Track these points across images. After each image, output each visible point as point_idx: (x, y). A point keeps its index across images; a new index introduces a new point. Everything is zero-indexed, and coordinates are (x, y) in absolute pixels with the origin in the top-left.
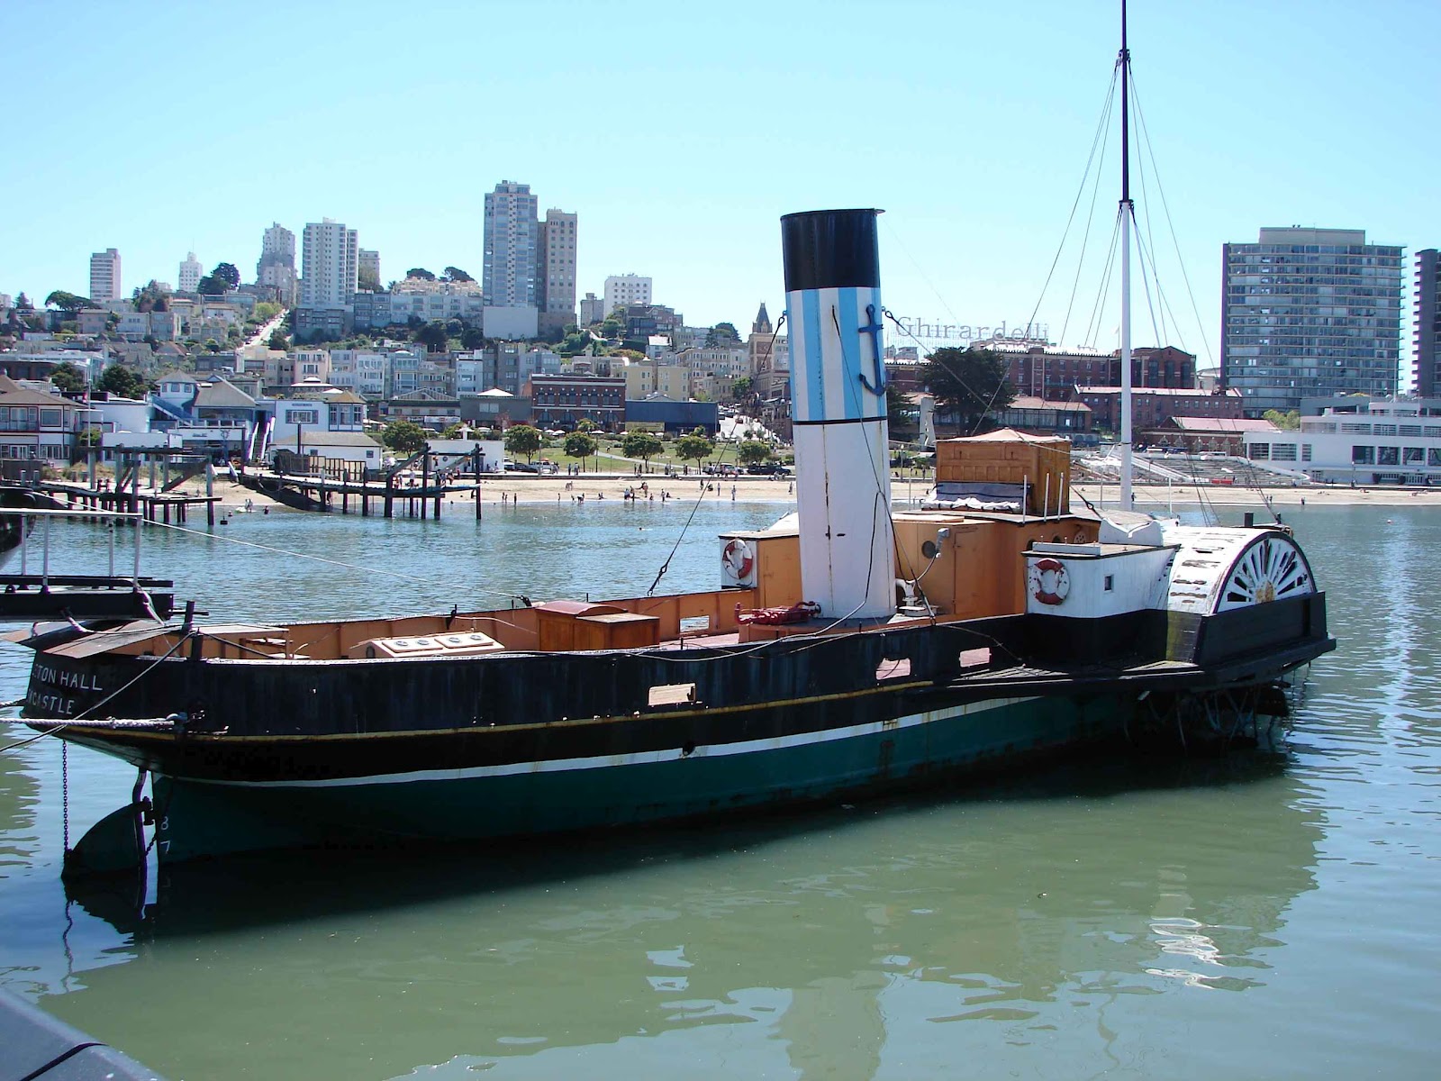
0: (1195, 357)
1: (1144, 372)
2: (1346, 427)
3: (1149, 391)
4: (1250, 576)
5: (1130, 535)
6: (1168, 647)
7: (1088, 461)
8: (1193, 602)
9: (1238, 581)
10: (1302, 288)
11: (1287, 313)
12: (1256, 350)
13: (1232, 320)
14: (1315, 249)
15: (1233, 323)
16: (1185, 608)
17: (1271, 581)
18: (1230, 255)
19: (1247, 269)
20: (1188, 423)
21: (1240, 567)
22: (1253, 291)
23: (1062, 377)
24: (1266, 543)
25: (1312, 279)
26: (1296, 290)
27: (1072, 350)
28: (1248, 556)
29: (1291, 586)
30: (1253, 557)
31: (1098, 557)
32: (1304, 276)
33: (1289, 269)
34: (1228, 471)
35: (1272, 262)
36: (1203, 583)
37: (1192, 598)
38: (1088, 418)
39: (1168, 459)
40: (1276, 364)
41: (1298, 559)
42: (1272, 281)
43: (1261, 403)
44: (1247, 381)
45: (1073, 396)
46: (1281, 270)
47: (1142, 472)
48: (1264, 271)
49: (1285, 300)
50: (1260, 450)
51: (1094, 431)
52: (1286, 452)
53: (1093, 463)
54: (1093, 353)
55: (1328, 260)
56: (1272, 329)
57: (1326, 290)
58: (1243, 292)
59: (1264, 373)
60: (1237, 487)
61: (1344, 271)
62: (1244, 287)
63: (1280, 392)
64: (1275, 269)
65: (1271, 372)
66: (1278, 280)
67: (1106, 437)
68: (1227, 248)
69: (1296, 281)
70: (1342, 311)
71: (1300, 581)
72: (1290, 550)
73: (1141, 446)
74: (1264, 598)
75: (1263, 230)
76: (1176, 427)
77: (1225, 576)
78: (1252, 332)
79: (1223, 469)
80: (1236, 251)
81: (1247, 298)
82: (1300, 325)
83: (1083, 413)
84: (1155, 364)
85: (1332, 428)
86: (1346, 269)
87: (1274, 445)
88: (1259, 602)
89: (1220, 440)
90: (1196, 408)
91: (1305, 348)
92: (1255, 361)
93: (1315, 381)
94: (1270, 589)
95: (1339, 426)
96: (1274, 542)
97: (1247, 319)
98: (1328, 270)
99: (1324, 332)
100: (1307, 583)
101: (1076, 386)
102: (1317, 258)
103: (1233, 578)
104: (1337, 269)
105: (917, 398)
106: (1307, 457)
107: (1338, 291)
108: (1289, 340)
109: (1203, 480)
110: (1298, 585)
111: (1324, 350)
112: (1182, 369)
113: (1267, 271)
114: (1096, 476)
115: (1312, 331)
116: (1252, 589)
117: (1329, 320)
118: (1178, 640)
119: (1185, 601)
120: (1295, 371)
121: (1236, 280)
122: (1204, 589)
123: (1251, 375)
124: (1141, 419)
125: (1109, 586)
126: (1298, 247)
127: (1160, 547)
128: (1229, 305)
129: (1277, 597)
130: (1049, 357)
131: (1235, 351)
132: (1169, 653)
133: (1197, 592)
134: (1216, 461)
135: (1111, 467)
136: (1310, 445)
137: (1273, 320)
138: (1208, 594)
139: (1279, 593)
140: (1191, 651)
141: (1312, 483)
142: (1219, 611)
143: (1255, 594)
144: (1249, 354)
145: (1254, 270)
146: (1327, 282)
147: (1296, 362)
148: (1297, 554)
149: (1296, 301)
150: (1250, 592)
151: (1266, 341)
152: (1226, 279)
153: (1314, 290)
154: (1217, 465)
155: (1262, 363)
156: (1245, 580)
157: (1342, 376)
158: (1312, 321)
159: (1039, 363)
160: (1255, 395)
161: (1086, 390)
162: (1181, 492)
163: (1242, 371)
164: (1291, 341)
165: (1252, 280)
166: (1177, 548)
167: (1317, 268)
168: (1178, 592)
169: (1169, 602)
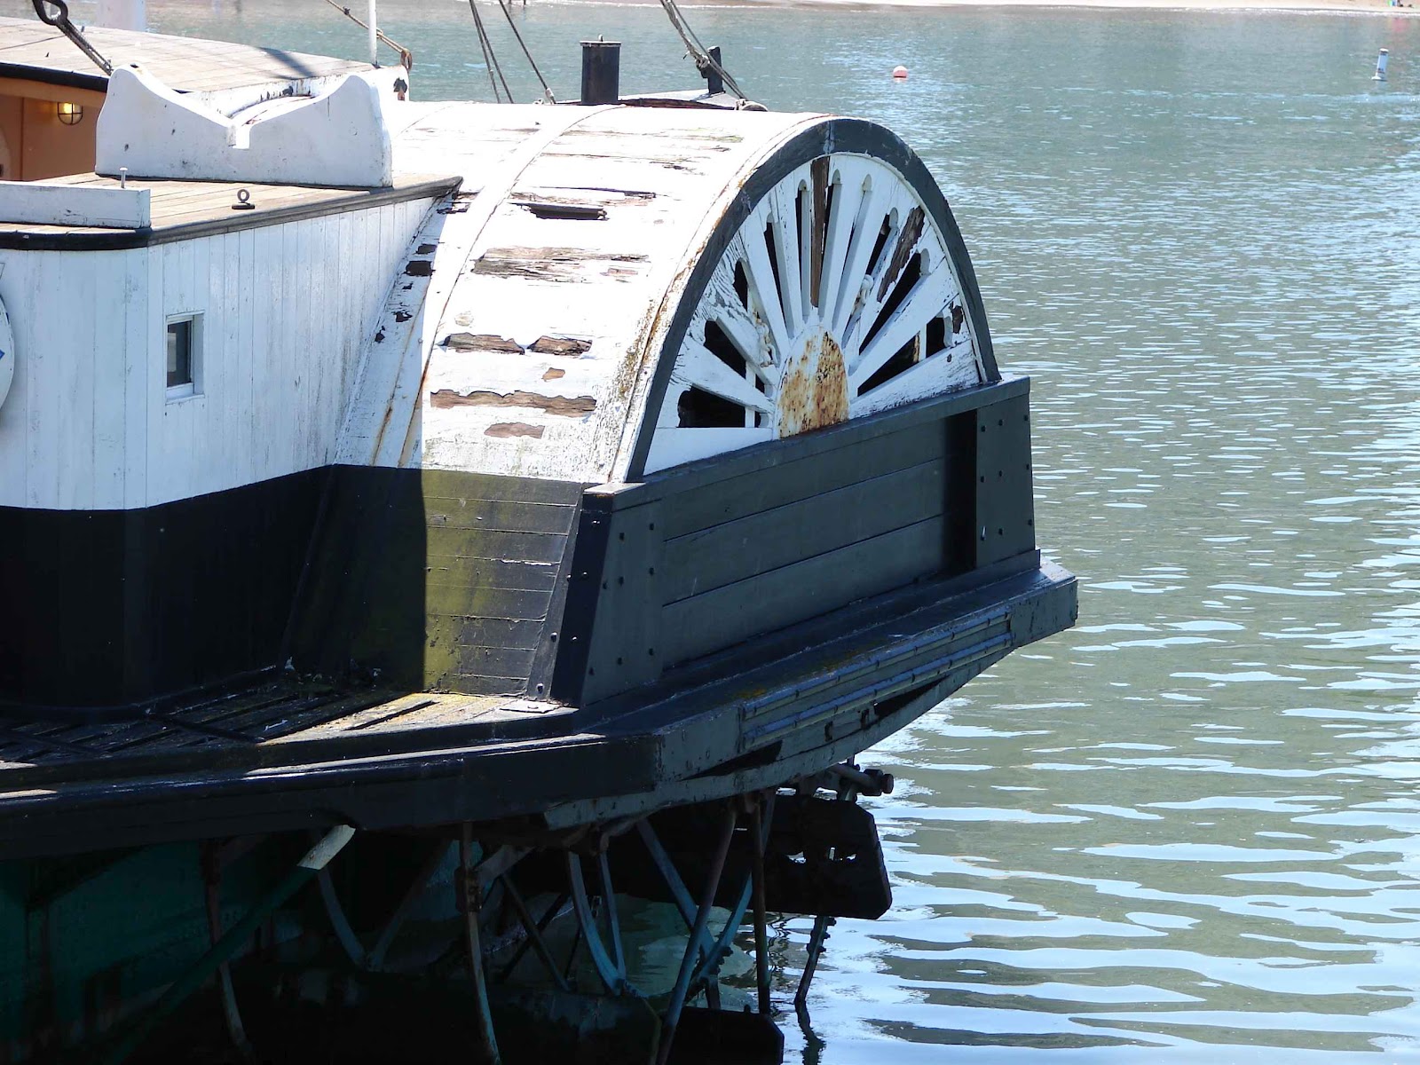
4: (760, 316)
5: (242, 140)
6: (431, 634)
8: (537, 432)
9: (718, 341)
16: (499, 460)
17: (837, 337)
21: (723, 277)
24: (820, 170)
28: (752, 229)
29: (902, 361)
30: (769, 235)
31: (140, 237)
36: (577, 349)
37: (533, 416)
41: (930, 242)
71: (936, 335)
72: (906, 200)
74: (810, 409)
77: (669, 316)
88: (794, 427)
94: (831, 370)
96: (849, 168)
100: (961, 342)
103: (697, 327)
110: (930, 353)
116: (771, 374)
118: (478, 602)
119: (498, 430)
122: (578, 377)
125: (182, 370)
127: (378, 193)
129: (857, 406)
132: (436, 658)
133: (551, 389)
138: (601, 397)
139: (864, 389)
140: (541, 650)
142: (651, 466)
143: (777, 394)
148: (929, 218)
150: (760, 385)
156: (742, 333)
166: (446, 195)
168: (463, 387)
169: (427, 433)
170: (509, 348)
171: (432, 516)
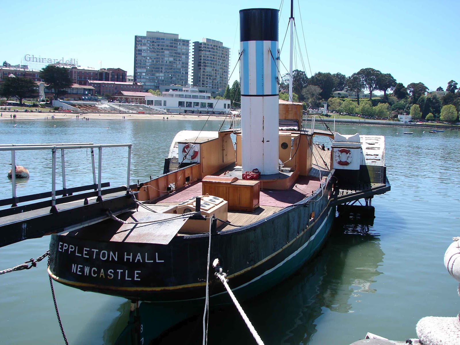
0: (127, 72)
1: (110, 76)
2: (176, 95)
3: (113, 82)
6: (370, 179)
7: (98, 106)
8: (376, 162)
10: (159, 51)
11: (155, 59)
12: (145, 70)
13: (137, 60)
14: (164, 39)
15: (138, 61)
16: (373, 164)
18: (137, 39)
19: (143, 44)
20: (125, 93)
22: (144, 51)
23: (83, 77)
25: (162, 48)
26: (158, 52)
27: (86, 68)
32: (160, 47)
33: (155, 45)
34: (142, 109)
35: (150, 42)
36: (377, 155)
38: (94, 91)
39: (122, 105)
40: (151, 75)
42: (150, 48)
43: (147, 87)
44: (142, 80)
45: (87, 84)
46: (153, 45)
47: (115, 109)
48: (148, 45)
49: (154, 55)
50: (150, 102)
51: (96, 95)
52: (159, 103)
53: (100, 106)
54: (93, 69)
55: (168, 43)
56: (150, 64)
57: (167, 52)
58: (141, 52)
59: (147, 78)
60: (146, 114)
61: (172, 46)
62: (141, 50)
63: (152, 84)
64: (151, 45)
65: (149, 78)
66: (152, 48)
67: (100, 98)
68: (136, 37)
69: (158, 49)
70: (171, 59)
73: (111, 101)
75: (147, 32)
76: (122, 95)
78: (144, 64)
79: (140, 108)
80: (139, 38)
81: (142, 54)
82: (159, 63)
83: (92, 90)
84: (114, 74)
85: (172, 95)
86: (173, 46)
87: (155, 101)
89: (136, 99)
90: (128, 88)
91: (160, 70)
92: (145, 74)
93: (163, 81)
95: (174, 95)
97: (142, 60)
98: (167, 46)
99: (166, 65)
101: (89, 80)
102: (164, 42)
104: (170, 46)
105: (39, 83)
106: (165, 105)
107: (170, 53)
108: (155, 67)
109: (134, 112)
111: (166, 71)
112: (122, 76)
113: (149, 45)
114: (101, 111)
115: (162, 65)
117: (168, 62)
118: (374, 176)
119: (372, 162)
120: (157, 77)
121: (139, 47)
122: (378, 158)
123: (144, 78)
124: (110, 92)
126: (158, 38)
128: (137, 55)
130: (78, 70)
131: (139, 70)
133: (376, 158)
134: (137, 106)
135: (105, 107)
136: (166, 101)
137: (150, 61)
138: (381, 159)
141: (167, 113)
144: (143, 72)
145: (145, 45)
146: (167, 50)
147: (157, 74)
149: (158, 55)
151: (148, 68)
152: (136, 47)
153: (163, 52)
154: (138, 107)
155: (147, 74)
157: (171, 79)
158: (162, 62)
159: (75, 72)
160: (145, 85)
161: (92, 82)
162: (130, 116)
163: (141, 77)
164: (156, 68)
165: (144, 48)
167: (164, 45)
168: (369, 159)
169: (366, 162)
170: (371, 155)
171: (368, 169)
